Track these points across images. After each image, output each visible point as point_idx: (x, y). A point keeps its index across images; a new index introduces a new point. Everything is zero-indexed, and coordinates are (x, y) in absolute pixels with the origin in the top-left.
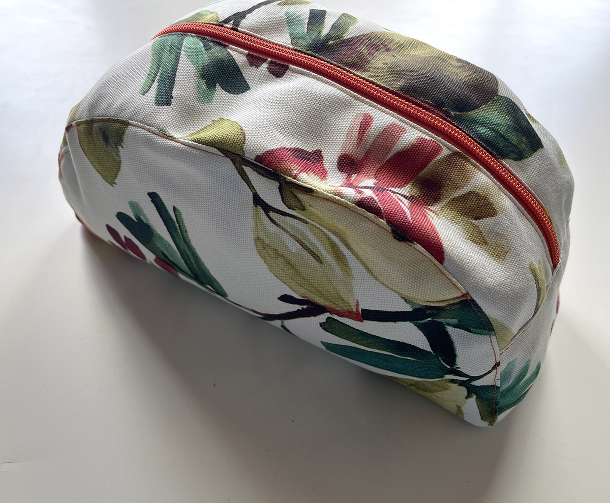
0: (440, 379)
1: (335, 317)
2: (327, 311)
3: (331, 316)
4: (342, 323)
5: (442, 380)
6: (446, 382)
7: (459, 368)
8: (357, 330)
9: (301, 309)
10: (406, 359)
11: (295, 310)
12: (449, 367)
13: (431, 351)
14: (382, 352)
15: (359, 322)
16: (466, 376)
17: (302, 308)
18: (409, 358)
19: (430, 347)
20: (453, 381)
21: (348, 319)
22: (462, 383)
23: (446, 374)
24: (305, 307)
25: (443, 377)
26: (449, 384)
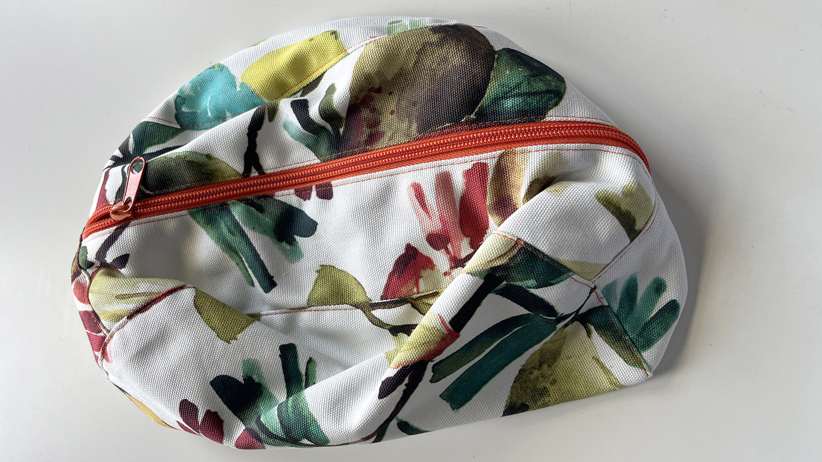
0: (555, 332)
1: (438, 359)
2: (426, 363)
3: (434, 363)
4: (447, 358)
5: (557, 332)
6: (562, 331)
7: (562, 314)
8: (461, 349)
9: (405, 388)
10: (514, 332)
11: (401, 395)
12: (554, 318)
13: (529, 312)
14: (493, 346)
15: (458, 340)
16: (571, 314)
17: (406, 385)
18: (516, 330)
19: (525, 310)
20: (566, 326)
21: (448, 348)
22: (572, 321)
23: (557, 324)
24: (406, 381)
25: (556, 328)
26: (565, 331)
